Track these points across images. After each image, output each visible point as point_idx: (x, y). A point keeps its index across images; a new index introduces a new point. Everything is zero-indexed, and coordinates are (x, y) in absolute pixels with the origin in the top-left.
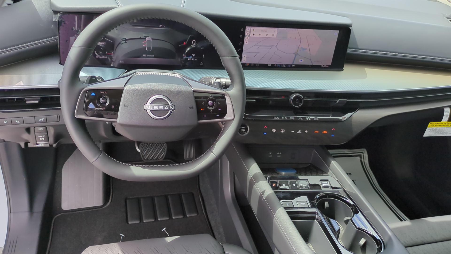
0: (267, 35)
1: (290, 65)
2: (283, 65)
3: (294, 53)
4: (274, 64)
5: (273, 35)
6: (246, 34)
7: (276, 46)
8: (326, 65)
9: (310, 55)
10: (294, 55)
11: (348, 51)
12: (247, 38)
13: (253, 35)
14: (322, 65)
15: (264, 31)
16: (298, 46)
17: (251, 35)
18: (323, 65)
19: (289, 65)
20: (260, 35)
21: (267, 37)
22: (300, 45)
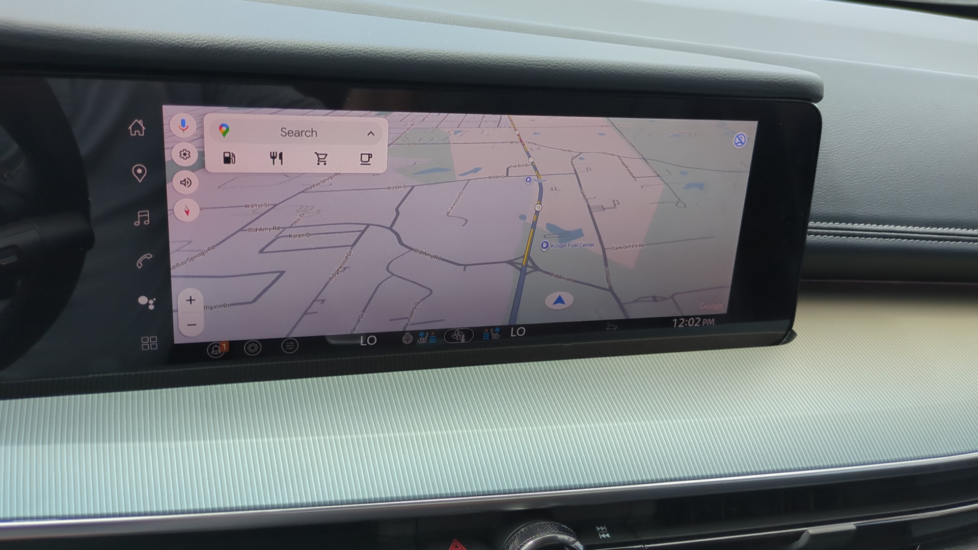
0: (321, 159)
1: (494, 327)
2: (456, 335)
3: (510, 262)
4: (401, 330)
5: (365, 158)
6: (172, 154)
7: (390, 228)
8: (703, 317)
9: (606, 264)
10: (512, 274)
11: (810, 233)
12: (184, 182)
13: (227, 160)
14: (678, 318)
15: (299, 134)
16: (530, 220)
17: (214, 163)
18: (687, 318)
19: (489, 328)
20: (277, 160)
21: (321, 169)
22: (537, 213)
